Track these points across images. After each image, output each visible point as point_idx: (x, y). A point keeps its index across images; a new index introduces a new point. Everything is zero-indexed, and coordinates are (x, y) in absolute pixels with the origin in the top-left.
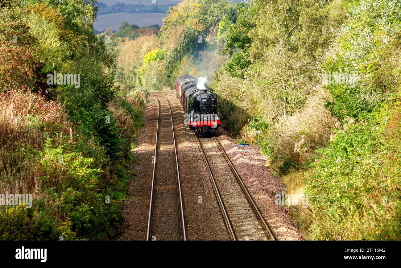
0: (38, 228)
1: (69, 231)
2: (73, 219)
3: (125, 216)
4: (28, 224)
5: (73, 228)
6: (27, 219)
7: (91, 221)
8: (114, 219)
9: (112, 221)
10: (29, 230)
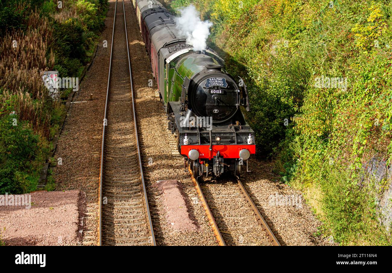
0: (76, 28)
1: (86, 29)
2: (88, 25)
3: (106, 24)
4: (72, 26)
5: (88, 28)
6: (72, 25)
7: (94, 26)
8: (102, 25)
9: (101, 25)
10: (73, 28)
